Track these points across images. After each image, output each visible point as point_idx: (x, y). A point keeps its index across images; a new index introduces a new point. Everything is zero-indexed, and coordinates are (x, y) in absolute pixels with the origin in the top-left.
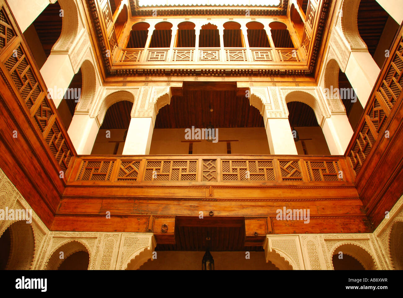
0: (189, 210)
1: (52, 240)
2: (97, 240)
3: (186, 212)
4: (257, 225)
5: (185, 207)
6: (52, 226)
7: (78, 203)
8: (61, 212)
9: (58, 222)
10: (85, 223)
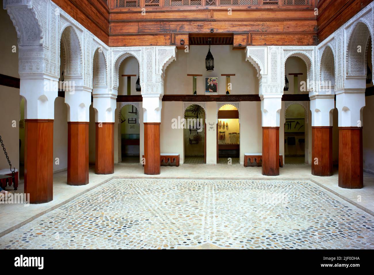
0: (198, 29)
1: (113, 53)
2: (141, 52)
3: (195, 30)
4: (242, 39)
5: (195, 27)
6: (109, 44)
7: (122, 26)
8: (113, 33)
9: (112, 40)
10: (131, 41)
